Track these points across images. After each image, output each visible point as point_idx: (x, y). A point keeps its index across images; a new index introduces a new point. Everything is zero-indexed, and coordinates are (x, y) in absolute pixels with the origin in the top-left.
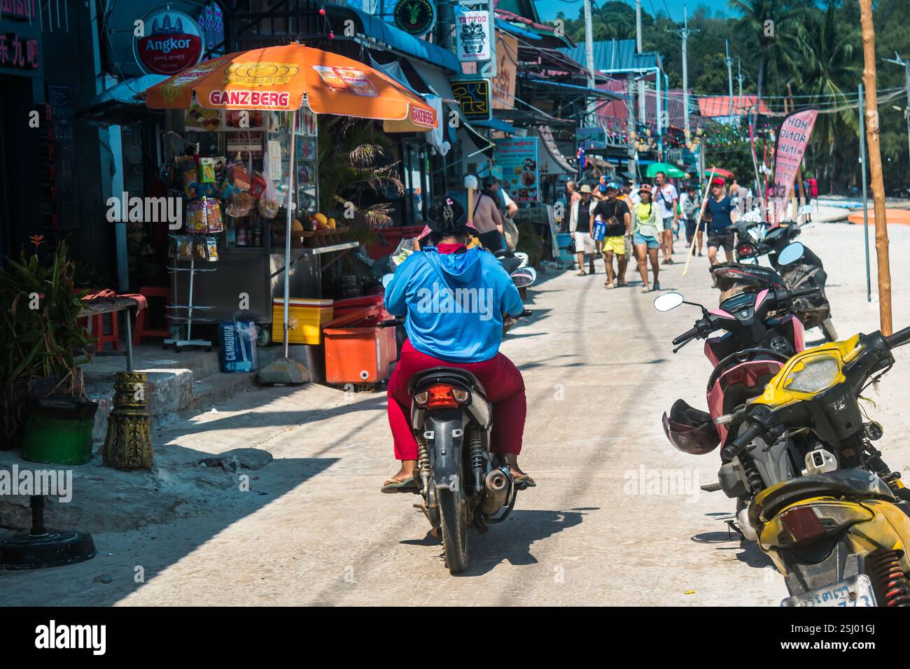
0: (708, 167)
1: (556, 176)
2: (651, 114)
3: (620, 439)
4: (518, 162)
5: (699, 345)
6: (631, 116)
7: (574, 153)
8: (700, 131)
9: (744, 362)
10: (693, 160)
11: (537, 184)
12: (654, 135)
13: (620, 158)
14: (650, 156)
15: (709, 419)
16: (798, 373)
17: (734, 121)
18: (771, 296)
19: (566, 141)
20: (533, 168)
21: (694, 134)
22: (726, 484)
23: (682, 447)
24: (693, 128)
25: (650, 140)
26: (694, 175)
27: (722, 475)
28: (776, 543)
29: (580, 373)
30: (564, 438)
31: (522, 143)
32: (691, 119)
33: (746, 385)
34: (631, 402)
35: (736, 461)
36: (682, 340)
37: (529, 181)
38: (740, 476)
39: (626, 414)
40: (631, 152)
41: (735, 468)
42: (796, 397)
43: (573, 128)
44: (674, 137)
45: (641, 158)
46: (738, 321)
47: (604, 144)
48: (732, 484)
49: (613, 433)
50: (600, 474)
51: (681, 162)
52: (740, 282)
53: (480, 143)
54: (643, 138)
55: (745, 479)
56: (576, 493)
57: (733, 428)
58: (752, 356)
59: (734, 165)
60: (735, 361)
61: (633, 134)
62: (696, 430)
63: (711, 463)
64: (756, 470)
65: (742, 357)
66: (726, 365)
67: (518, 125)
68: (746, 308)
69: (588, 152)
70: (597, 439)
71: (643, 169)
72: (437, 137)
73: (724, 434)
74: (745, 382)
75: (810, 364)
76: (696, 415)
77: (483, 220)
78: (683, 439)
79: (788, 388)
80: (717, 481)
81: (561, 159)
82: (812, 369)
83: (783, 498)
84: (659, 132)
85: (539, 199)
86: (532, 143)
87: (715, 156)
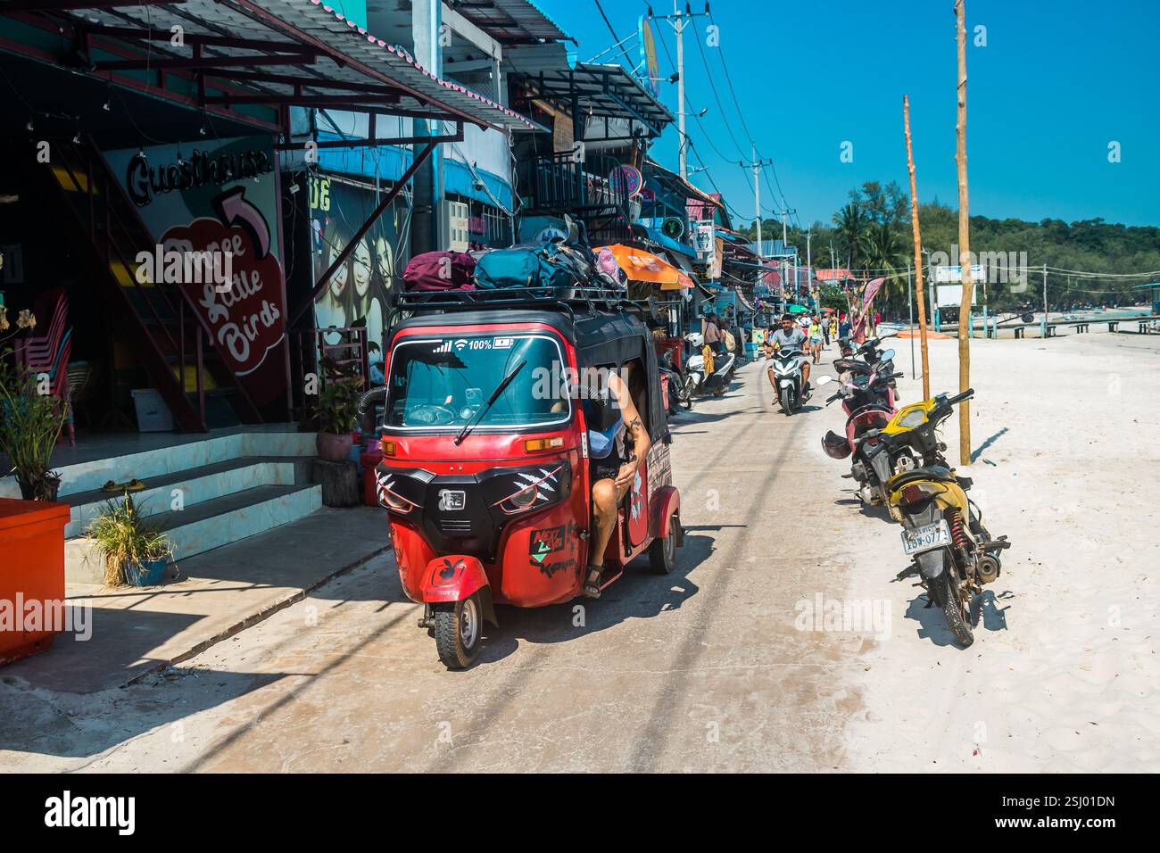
0: (821, 307)
1: (743, 312)
2: (791, 279)
3: (790, 451)
4: (725, 305)
5: (839, 402)
6: (782, 280)
7: (753, 300)
8: (818, 288)
9: (866, 412)
10: (813, 304)
11: (735, 317)
12: (793, 290)
13: (776, 303)
14: (791, 301)
15: (847, 441)
16: (904, 417)
17: (835, 283)
18: (878, 377)
19: (749, 293)
20: (732, 308)
21: (815, 290)
22: (855, 474)
23: (831, 455)
24: (814, 286)
25: (792, 293)
26: (814, 311)
27: (853, 470)
28: (899, 503)
29: (763, 417)
30: (761, 451)
31: (726, 295)
32: (812, 282)
33: (867, 423)
34: (793, 432)
35: (861, 463)
36: (831, 400)
37: (730, 315)
38: (863, 470)
39: (792, 438)
40: (781, 299)
41: (860, 466)
42: (904, 430)
43: (752, 286)
44: (804, 291)
45: (788, 303)
46: (860, 390)
47: (768, 296)
48: (859, 475)
49: (787, 447)
50: (782, 469)
51: (807, 305)
52: (849, 369)
53: (707, 295)
54: (788, 291)
55: (865, 472)
56: (771, 479)
57: (860, 446)
58: (870, 408)
59: (835, 306)
60: (862, 411)
61: (783, 290)
62: (839, 446)
63: (847, 463)
64: (872, 467)
65: (865, 408)
66: (856, 413)
67: (724, 285)
68: (864, 383)
69: (760, 299)
70: (778, 451)
71: (787, 309)
72: (685, 293)
73: (854, 448)
74: (867, 422)
75: (910, 412)
76: (839, 439)
77: (711, 336)
78: (832, 451)
79: (899, 425)
80: (850, 472)
81: (746, 303)
82: (912, 415)
83: (902, 481)
84: (796, 288)
85: (736, 325)
86: (732, 295)
87: (825, 301)
